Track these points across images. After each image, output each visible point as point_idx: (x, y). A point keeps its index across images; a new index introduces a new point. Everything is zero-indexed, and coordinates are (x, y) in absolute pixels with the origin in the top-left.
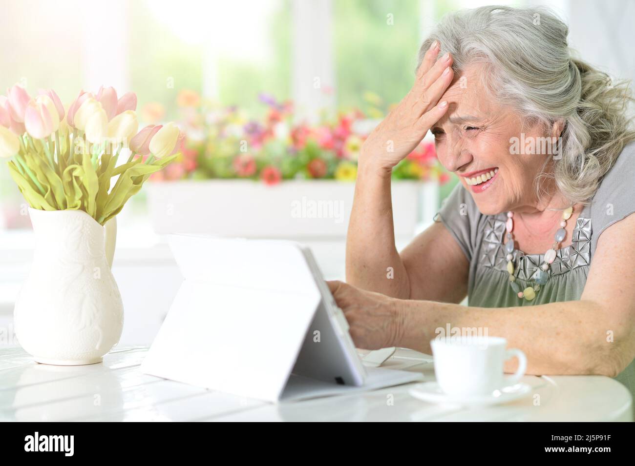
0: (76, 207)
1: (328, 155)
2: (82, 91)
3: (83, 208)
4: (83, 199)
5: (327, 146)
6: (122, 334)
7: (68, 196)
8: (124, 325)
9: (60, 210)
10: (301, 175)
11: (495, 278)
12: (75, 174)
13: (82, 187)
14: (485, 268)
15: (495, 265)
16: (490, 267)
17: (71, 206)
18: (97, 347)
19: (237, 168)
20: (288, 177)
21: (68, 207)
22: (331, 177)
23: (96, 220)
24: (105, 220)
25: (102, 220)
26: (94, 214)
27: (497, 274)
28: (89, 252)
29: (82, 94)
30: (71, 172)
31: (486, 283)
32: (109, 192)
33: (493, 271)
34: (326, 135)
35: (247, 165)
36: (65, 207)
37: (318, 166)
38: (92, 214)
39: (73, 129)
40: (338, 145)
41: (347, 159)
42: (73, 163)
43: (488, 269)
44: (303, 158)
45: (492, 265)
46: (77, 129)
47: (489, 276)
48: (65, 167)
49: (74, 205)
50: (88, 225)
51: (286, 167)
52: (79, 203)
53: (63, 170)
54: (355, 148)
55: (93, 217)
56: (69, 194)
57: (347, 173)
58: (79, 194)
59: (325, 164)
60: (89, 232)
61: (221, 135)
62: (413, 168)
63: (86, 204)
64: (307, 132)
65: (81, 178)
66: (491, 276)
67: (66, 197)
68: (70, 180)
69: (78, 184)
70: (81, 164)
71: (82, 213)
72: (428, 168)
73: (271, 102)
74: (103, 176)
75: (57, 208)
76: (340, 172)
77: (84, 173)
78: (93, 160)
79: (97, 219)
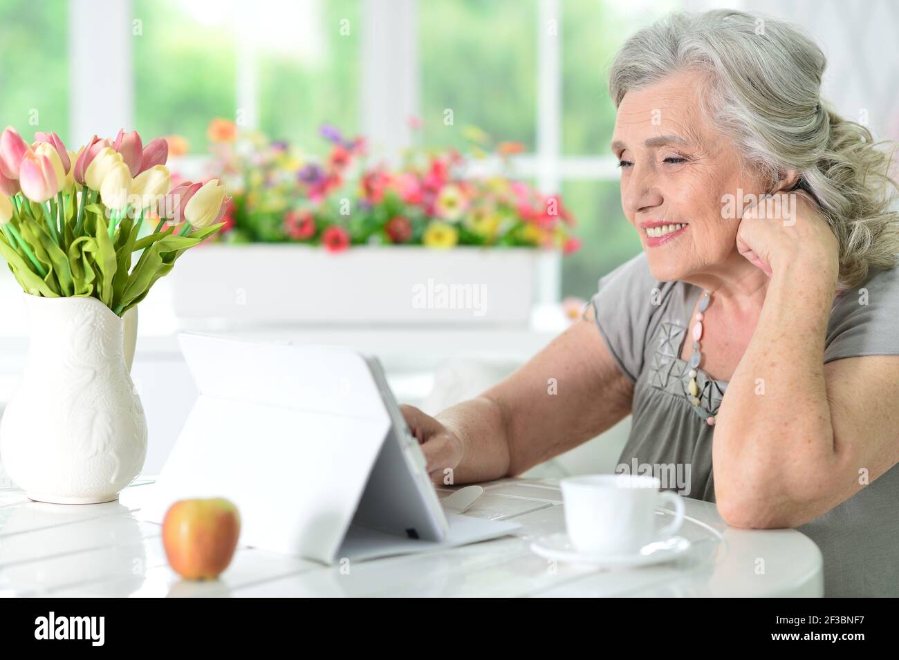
0: (86, 292)
1: (414, 212)
2: (96, 137)
3: (95, 295)
4: (95, 283)
5: (413, 200)
6: (146, 461)
7: (75, 278)
8: (148, 450)
9: (65, 296)
10: (377, 238)
11: (665, 403)
12: (85, 249)
13: (95, 266)
14: (653, 390)
15: (666, 386)
16: (660, 389)
17: (80, 292)
18: (112, 480)
19: (289, 228)
20: (359, 241)
21: (75, 293)
22: (418, 241)
23: (112, 310)
24: (124, 309)
25: (120, 309)
26: (109, 301)
27: (667, 398)
28: (102, 352)
29: (96, 141)
30: (79, 247)
31: (653, 409)
32: (130, 272)
33: (663, 395)
34: (411, 186)
35: (302, 225)
36: (72, 292)
37: (400, 226)
38: (107, 302)
39: (82, 188)
40: (427, 198)
41: (441, 219)
42: (83, 234)
43: (657, 390)
44: (380, 216)
45: (662, 385)
46: (87, 188)
47: (658, 401)
48: (72, 239)
49: (83, 291)
50: (101, 317)
51: (356, 227)
52: (91, 288)
53: (70, 244)
54: (451, 204)
55: (108, 306)
56: (77, 276)
57: (439, 237)
58: (91, 275)
59: (410, 225)
60: (103, 326)
61: (267, 183)
62: (529, 232)
63: (99, 289)
64: (386, 180)
65: (94, 255)
66: (660, 401)
67: (73, 279)
68: (79, 257)
69: (89, 262)
70: (94, 235)
71: (94, 301)
72: (551, 231)
73: (335, 138)
74: (122, 251)
75: (62, 295)
76: (429, 236)
77: (98, 247)
78: (109, 230)
79: (114, 309)
